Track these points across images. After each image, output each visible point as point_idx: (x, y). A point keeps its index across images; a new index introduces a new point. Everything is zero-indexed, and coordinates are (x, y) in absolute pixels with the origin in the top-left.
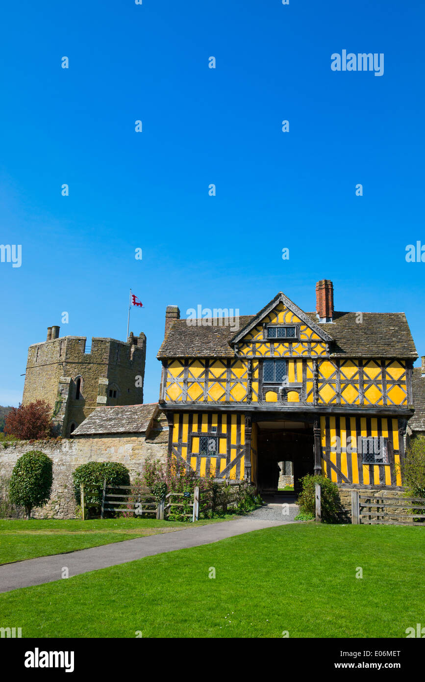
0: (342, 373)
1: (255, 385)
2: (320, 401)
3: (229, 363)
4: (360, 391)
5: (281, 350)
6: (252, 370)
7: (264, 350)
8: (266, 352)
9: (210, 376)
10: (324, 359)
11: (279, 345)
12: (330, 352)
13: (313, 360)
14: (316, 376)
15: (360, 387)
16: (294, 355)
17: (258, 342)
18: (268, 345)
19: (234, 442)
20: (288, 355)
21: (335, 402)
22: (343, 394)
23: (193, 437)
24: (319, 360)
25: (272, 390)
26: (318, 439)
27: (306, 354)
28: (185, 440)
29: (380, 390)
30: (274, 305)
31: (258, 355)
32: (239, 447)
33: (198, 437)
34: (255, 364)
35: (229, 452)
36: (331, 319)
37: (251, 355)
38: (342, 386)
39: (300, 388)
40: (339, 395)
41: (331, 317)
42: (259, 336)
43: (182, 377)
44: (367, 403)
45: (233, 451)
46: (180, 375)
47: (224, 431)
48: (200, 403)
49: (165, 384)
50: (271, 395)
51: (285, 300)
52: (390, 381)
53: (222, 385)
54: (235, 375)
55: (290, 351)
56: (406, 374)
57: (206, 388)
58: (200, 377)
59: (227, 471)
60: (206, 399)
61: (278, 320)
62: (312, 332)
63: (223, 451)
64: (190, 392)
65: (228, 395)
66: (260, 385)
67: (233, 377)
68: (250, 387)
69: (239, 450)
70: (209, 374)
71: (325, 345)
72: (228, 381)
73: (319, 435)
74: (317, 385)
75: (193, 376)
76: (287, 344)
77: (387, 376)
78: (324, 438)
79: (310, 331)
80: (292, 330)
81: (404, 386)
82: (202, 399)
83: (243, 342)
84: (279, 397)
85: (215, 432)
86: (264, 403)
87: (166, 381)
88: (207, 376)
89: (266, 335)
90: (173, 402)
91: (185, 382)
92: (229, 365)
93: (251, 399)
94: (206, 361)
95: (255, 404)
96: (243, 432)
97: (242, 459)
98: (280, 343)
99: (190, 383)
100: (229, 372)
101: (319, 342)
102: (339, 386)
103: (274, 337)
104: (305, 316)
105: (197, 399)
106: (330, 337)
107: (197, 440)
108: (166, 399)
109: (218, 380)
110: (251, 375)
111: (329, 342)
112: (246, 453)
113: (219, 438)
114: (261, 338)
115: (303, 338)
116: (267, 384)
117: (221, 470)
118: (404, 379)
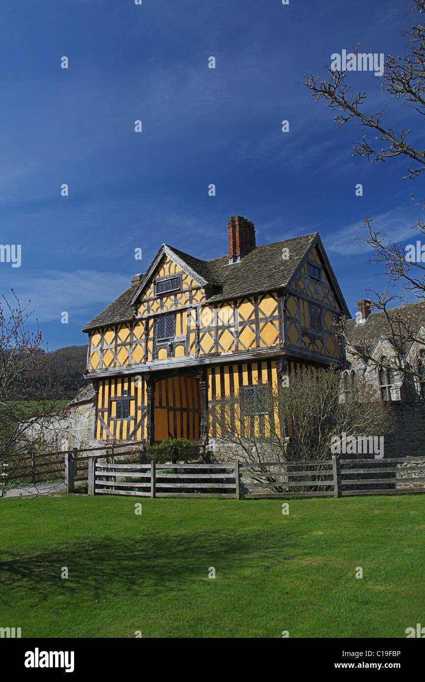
1: (150, 344)
2: (201, 352)
3: (132, 324)
4: (235, 336)
5: (169, 304)
6: (147, 329)
7: (156, 308)
8: (157, 309)
9: (119, 342)
10: (204, 306)
11: (167, 299)
12: (207, 297)
13: (195, 308)
16: (180, 307)
17: (150, 300)
18: (159, 300)
19: (139, 404)
20: (173, 309)
21: (213, 351)
22: (220, 342)
23: (112, 401)
25: (163, 347)
26: (204, 393)
27: (188, 305)
28: (106, 406)
29: (253, 331)
30: (159, 258)
31: (152, 314)
32: (143, 409)
33: (115, 401)
34: (151, 322)
35: (136, 413)
36: (239, 258)
37: (146, 315)
38: (220, 332)
39: (184, 341)
40: (217, 343)
41: (238, 256)
42: (151, 293)
43: (100, 345)
44: (241, 348)
45: (139, 412)
46: (99, 343)
47: (133, 394)
48: (111, 369)
49: (89, 355)
50: (163, 353)
51: (167, 250)
52: (262, 319)
53: (126, 349)
54: (135, 337)
55: (176, 304)
56: (278, 307)
57: (116, 354)
58: (111, 343)
59: (135, 433)
60: (115, 364)
61: (165, 273)
62: (191, 279)
63: (132, 413)
64: (105, 359)
65: (130, 358)
66: (154, 344)
67: (135, 339)
68: (147, 347)
69: (143, 411)
70: (118, 339)
71: (203, 290)
72: (130, 344)
73: (205, 388)
74: (199, 335)
75: (107, 343)
76: (173, 297)
77: (260, 313)
78: (210, 390)
79: (189, 279)
80: (176, 281)
81: (276, 322)
82: (112, 365)
83: (139, 302)
84: (168, 354)
85: (126, 395)
86: (156, 362)
87: (90, 352)
88: (116, 342)
89: (156, 291)
90: (94, 371)
91: (102, 350)
92: (132, 328)
93: (147, 359)
94: (116, 327)
95: (149, 364)
96: (146, 393)
97: (146, 419)
98: (168, 297)
99: (105, 351)
100: (131, 334)
101: (198, 289)
102: (217, 333)
103: (162, 291)
104: (184, 264)
105: (109, 365)
106: (205, 281)
107: (114, 404)
108: (90, 368)
109: (124, 344)
110: (147, 335)
111: (204, 287)
112: (148, 414)
113: (130, 400)
114: (152, 295)
115: (185, 287)
116: (159, 341)
117: (131, 432)
118: (276, 313)
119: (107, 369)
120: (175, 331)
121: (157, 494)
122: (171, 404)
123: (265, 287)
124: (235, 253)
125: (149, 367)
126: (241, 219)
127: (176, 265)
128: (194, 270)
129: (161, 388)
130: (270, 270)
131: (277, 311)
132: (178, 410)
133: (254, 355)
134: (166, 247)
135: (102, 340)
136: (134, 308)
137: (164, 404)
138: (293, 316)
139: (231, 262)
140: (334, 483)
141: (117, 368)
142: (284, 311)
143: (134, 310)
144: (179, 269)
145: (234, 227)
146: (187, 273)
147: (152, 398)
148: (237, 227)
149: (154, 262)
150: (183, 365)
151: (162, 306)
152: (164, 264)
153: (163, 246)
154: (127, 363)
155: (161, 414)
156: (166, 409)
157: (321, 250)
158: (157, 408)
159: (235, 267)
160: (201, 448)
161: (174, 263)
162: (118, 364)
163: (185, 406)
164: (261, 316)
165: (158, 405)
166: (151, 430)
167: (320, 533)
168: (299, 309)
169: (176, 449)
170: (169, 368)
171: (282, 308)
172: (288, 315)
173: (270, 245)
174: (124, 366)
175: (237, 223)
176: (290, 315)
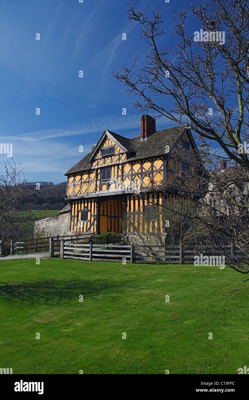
0: (133, 170)
1: (98, 182)
3: (89, 172)
4: (141, 179)
5: (108, 162)
6: (97, 175)
8: (102, 164)
9: (83, 181)
10: (126, 163)
12: (128, 158)
13: (121, 164)
14: (122, 173)
15: (141, 177)
17: (99, 159)
18: (103, 159)
19: (92, 214)
20: (110, 164)
24: (123, 164)
25: (105, 184)
26: (125, 209)
27: (118, 162)
28: (76, 214)
30: (104, 137)
31: (99, 166)
32: (94, 216)
34: (99, 171)
35: (91, 218)
36: (146, 137)
37: (96, 167)
38: (133, 177)
39: (115, 182)
41: (146, 136)
42: (99, 156)
43: (73, 183)
44: (144, 186)
45: (92, 218)
46: (73, 182)
47: (89, 208)
48: (78, 195)
49: (68, 187)
50: (104, 187)
51: (108, 133)
52: (155, 171)
53: (86, 185)
54: (91, 178)
55: (112, 162)
56: (163, 165)
57: (81, 187)
58: (79, 182)
59: (90, 228)
60: (81, 192)
61: (106, 145)
62: (120, 149)
63: (89, 218)
64: (75, 190)
65: (88, 190)
66: (100, 183)
67: (91, 180)
68: (96, 184)
69: (94, 217)
70: (82, 179)
71: (125, 155)
72: (88, 182)
73: (125, 206)
74: (123, 178)
75: (77, 182)
76: (110, 158)
77: (154, 167)
78: (128, 207)
79: (119, 148)
80: (112, 149)
81: (162, 173)
82: (79, 193)
83: (93, 160)
84: (107, 188)
85: (86, 209)
86: (101, 192)
87: (68, 186)
88: (81, 181)
89: (102, 154)
90: (70, 196)
91: (74, 185)
92: (89, 174)
93: (96, 190)
94: (81, 173)
95: (97, 193)
96: (96, 208)
97: (95, 222)
98: (107, 158)
99: (75, 186)
100: (89, 177)
101: (123, 154)
102: (132, 177)
103: (105, 155)
104: (116, 140)
105: (78, 193)
106: (126, 150)
107: (80, 213)
108: (68, 194)
109: (85, 182)
110: (97, 177)
111: (126, 153)
112: (97, 219)
113: (88, 212)
114: (100, 157)
115: (116, 153)
116: (103, 181)
117: (88, 228)
118: (162, 168)
119: (76, 195)
120: (111, 176)
121: (93, 259)
122: (109, 214)
123: (157, 154)
124: (144, 134)
125: (97, 195)
126: (148, 116)
127: (112, 141)
128: (121, 144)
129: (104, 205)
130: (161, 144)
131: (163, 166)
132: (113, 217)
133: (150, 190)
134: (107, 131)
135: (74, 180)
136: (90, 163)
137: (105, 214)
138: (171, 170)
139: (142, 140)
140: (180, 257)
141: (82, 195)
142: (167, 167)
143: (91, 164)
144: (114, 143)
145: (144, 120)
146: (117, 145)
147: (99, 211)
148: (146, 120)
149: (101, 139)
150: (114, 194)
151: (104, 163)
152: (106, 140)
153: (106, 131)
154: (86, 192)
155: (103, 219)
156: (106, 217)
157: (189, 134)
158: (102, 216)
159: (144, 142)
160: (122, 237)
161: (111, 140)
162: (82, 193)
163: (117, 215)
164: (154, 169)
165: (102, 215)
166: (98, 227)
167: (161, 280)
168: (175, 166)
169: (108, 238)
170: (107, 195)
171: (165, 165)
172: (168, 168)
173: (163, 130)
174: (85, 193)
175: (145, 118)
176: (170, 169)
